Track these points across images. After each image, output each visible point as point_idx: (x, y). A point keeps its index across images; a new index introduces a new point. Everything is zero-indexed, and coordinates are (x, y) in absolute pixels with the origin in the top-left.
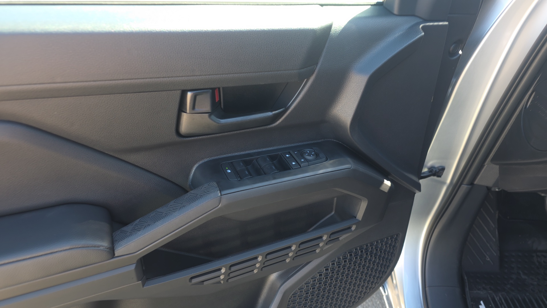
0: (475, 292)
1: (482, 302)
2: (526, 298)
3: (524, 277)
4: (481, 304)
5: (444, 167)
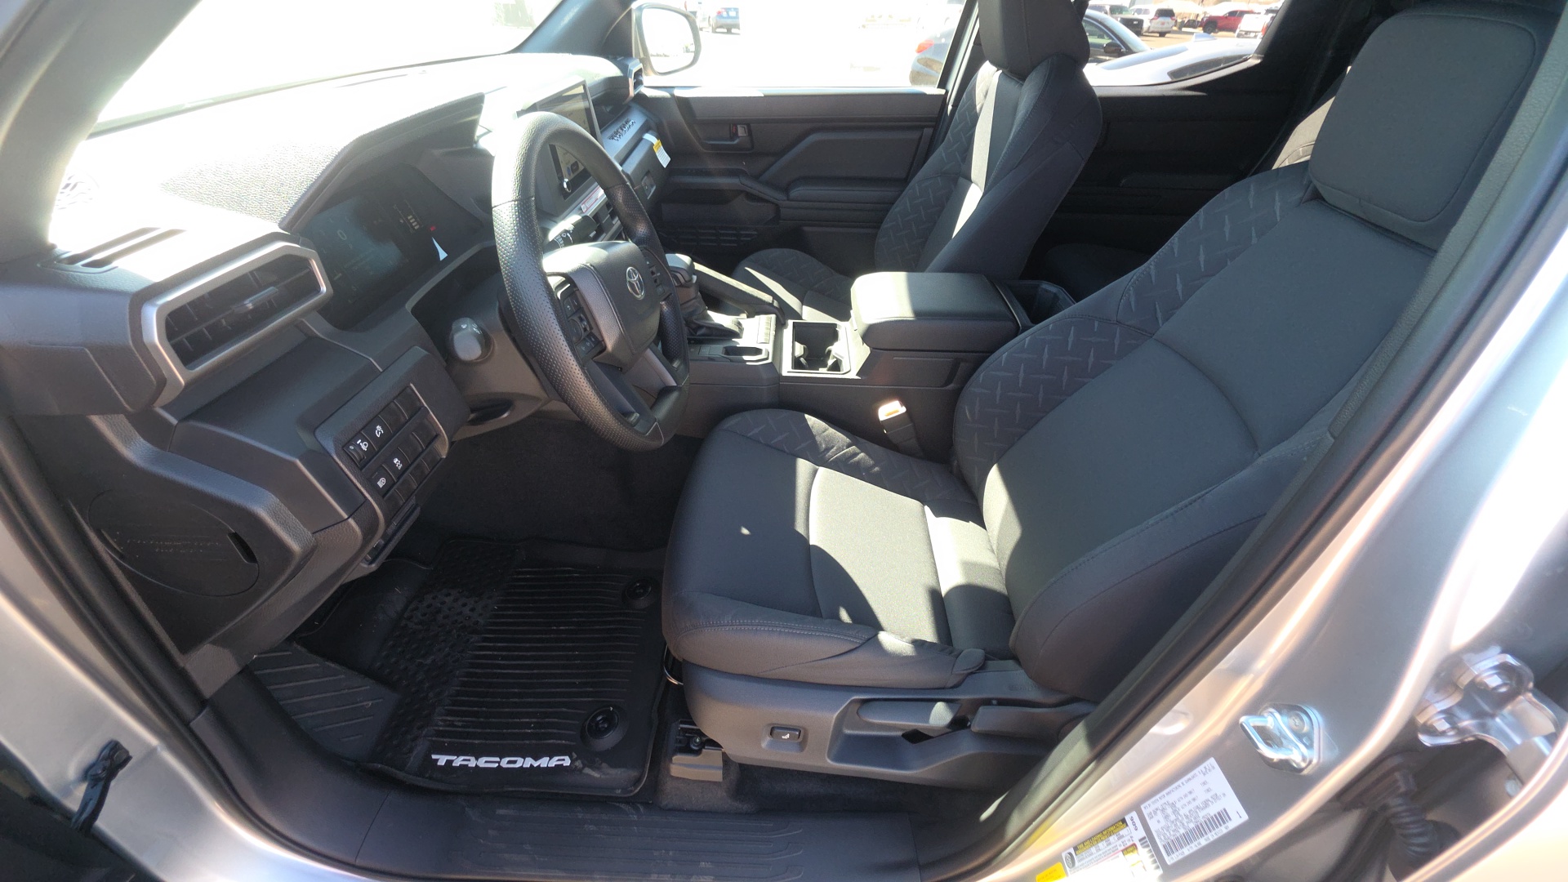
0: (412, 758)
1: (434, 757)
2: (461, 679)
3: (429, 661)
4: (437, 760)
5: (110, 743)
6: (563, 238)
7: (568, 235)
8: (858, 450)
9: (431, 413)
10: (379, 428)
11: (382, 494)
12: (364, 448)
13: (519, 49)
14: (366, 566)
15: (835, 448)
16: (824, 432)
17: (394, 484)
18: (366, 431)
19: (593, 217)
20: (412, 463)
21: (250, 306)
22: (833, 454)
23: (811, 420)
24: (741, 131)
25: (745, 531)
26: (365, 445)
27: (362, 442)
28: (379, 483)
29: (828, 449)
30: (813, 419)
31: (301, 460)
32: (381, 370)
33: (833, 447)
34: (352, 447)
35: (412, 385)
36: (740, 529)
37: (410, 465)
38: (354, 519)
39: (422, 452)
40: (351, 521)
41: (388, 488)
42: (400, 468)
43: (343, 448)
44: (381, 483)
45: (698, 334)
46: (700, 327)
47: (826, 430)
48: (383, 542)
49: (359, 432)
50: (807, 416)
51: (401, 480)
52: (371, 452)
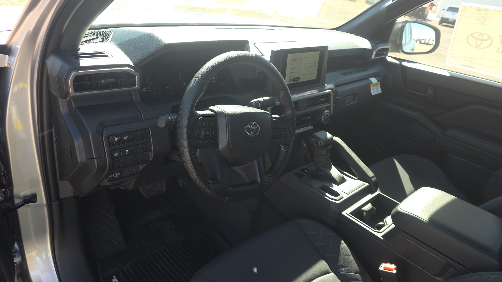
5: (35, 193)
6: (256, 103)
7: (259, 103)
8: (360, 279)
9: (152, 142)
10: (126, 136)
11: (112, 158)
12: (116, 140)
13: (337, 29)
14: (107, 182)
15: (347, 268)
16: (346, 255)
17: (121, 157)
18: (121, 135)
19: (294, 102)
20: (133, 155)
21: (103, 82)
22: (344, 271)
23: (343, 245)
24: (430, 91)
25: (255, 270)
26: (117, 139)
27: (116, 138)
28: (115, 154)
29: (343, 266)
30: (345, 245)
31: (91, 133)
32: (143, 119)
33: (346, 267)
34: (112, 138)
35: (150, 129)
36: (254, 267)
37: (132, 155)
38: (97, 160)
39: (140, 153)
40: (95, 160)
41: (117, 157)
42: (127, 153)
43: (108, 137)
44: (116, 154)
45: (319, 173)
46: (322, 171)
47: (348, 255)
48: (117, 178)
49: (118, 134)
50: (342, 242)
51: (123, 158)
52: (118, 143)
